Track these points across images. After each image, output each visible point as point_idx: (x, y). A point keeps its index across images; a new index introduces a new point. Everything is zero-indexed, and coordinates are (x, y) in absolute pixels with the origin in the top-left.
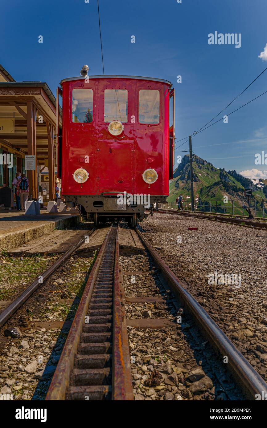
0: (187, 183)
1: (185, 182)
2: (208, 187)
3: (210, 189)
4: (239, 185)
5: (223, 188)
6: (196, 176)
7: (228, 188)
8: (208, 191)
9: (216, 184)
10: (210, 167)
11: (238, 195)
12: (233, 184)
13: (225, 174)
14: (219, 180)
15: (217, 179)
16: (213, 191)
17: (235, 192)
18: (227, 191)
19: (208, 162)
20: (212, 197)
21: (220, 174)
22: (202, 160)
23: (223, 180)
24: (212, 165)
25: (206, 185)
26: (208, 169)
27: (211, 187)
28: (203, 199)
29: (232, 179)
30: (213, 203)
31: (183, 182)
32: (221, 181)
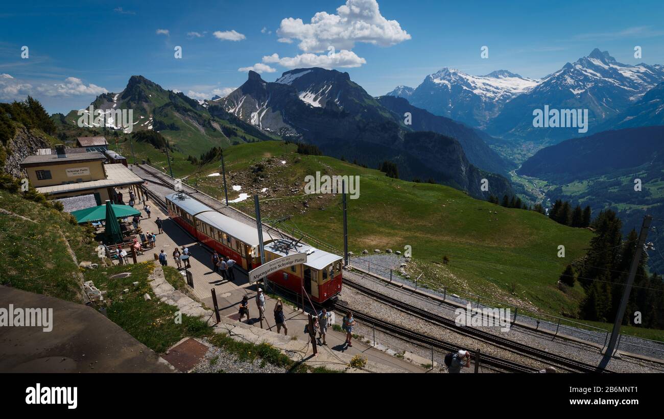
0: (138, 103)
1: (136, 102)
2: (160, 108)
3: (162, 109)
4: (188, 106)
5: (174, 109)
6: (147, 97)
7: (178, 108)
8: (161, 112)
9: (167, 105)
10: (158, 89)
11: (188, 115)
12: (183, 105)
13: (174, 95)
14: (170, 101)
15: (167, 101)
16: (165, 111)
17: (185, 112)
18: (178, 112)
19: (156, 84)
20: (165, 117)
21: (170, 95)
22: (150, 82)
23: (173, 102)
24: (160, 87)
25: (158, 105)
26: (157, 90)
27: (163, 108)
28: (158, 119)
29: (181, 100)
30: (167, 121)
31: (135, 103)
32: (172, 102)
